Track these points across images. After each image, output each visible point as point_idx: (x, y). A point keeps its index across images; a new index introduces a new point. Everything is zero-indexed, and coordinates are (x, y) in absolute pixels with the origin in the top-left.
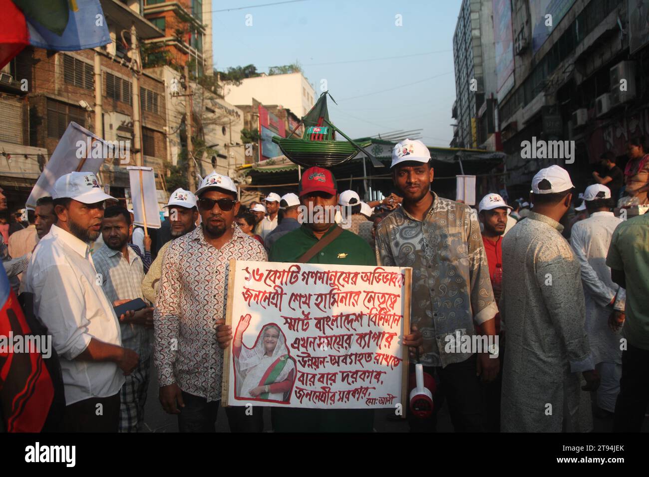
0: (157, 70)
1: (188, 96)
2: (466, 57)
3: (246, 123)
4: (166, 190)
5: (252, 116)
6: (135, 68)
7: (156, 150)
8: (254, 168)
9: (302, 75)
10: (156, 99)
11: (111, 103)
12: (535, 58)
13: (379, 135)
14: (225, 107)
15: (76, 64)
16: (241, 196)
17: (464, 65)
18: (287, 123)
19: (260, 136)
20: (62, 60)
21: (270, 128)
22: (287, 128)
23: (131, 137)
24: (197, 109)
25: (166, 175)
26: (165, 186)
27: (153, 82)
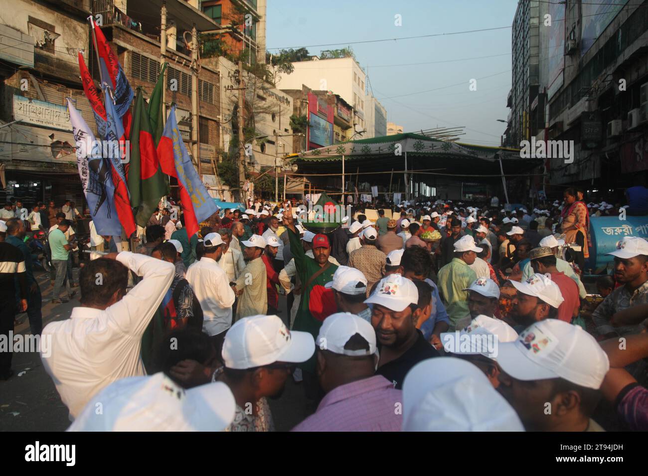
0: (213, 60)
1: (242, 89)
2: (523, 46)
3: (295, 109)
4: (217, 175)
5: (302, 103)
6: (195, 67)
7: (210, 137)
8: (300, 157)
9: (354, 59)
10: (211, 90)
11: (171, 95)
12: (583, 61)
13: (422, 131)
14: (275, 94)
15: (142, 60)
16: (287, 182)
17: (521, 54)
18: (336, 109)
19: (308, 123)
20: (130, 57)
21: (318, 114)
22: (336, 114)
23: (190, 131)
24: (248, 98)
25: (218, 161)
26: (216, 170)
27: (209, 74)
